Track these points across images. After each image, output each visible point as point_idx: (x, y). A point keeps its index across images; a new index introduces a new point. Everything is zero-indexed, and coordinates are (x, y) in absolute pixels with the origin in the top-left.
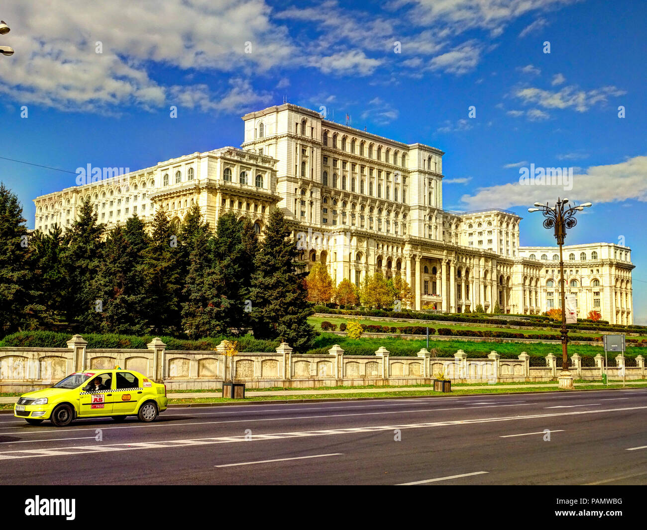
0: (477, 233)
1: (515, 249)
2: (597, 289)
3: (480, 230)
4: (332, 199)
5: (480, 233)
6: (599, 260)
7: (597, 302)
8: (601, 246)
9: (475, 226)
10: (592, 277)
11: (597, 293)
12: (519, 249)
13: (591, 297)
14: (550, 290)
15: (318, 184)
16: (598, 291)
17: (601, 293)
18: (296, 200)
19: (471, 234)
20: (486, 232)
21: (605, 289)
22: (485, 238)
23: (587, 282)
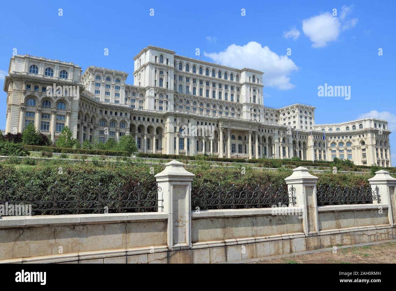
0: (287, 118)
1: (312, 126)
2: (363, 147)
3: (289, 116)
4: (185, 100)
5: (289, 118)
6: (363, 129)
7: (364, 156)
8: (365, 120)
9: (286, 114)
10: (360, 140)
11: (364, 150)
12: (314, 126)
13: (360, 152)
14: (333, 149)
15: (171, 91)
16: (365, 148)
17: (366, 150)
18: (155, 100)
19: (284, 119)
20: (292, 117)
21: (369, 146)
22: (292, 120)
23: (357, 143)
